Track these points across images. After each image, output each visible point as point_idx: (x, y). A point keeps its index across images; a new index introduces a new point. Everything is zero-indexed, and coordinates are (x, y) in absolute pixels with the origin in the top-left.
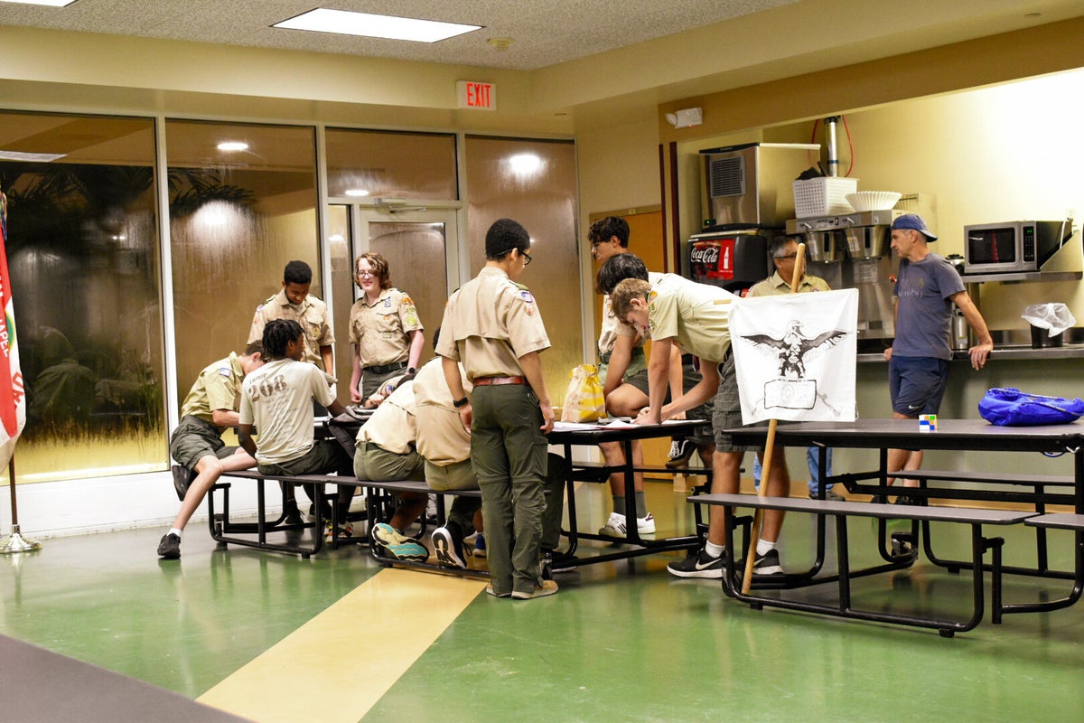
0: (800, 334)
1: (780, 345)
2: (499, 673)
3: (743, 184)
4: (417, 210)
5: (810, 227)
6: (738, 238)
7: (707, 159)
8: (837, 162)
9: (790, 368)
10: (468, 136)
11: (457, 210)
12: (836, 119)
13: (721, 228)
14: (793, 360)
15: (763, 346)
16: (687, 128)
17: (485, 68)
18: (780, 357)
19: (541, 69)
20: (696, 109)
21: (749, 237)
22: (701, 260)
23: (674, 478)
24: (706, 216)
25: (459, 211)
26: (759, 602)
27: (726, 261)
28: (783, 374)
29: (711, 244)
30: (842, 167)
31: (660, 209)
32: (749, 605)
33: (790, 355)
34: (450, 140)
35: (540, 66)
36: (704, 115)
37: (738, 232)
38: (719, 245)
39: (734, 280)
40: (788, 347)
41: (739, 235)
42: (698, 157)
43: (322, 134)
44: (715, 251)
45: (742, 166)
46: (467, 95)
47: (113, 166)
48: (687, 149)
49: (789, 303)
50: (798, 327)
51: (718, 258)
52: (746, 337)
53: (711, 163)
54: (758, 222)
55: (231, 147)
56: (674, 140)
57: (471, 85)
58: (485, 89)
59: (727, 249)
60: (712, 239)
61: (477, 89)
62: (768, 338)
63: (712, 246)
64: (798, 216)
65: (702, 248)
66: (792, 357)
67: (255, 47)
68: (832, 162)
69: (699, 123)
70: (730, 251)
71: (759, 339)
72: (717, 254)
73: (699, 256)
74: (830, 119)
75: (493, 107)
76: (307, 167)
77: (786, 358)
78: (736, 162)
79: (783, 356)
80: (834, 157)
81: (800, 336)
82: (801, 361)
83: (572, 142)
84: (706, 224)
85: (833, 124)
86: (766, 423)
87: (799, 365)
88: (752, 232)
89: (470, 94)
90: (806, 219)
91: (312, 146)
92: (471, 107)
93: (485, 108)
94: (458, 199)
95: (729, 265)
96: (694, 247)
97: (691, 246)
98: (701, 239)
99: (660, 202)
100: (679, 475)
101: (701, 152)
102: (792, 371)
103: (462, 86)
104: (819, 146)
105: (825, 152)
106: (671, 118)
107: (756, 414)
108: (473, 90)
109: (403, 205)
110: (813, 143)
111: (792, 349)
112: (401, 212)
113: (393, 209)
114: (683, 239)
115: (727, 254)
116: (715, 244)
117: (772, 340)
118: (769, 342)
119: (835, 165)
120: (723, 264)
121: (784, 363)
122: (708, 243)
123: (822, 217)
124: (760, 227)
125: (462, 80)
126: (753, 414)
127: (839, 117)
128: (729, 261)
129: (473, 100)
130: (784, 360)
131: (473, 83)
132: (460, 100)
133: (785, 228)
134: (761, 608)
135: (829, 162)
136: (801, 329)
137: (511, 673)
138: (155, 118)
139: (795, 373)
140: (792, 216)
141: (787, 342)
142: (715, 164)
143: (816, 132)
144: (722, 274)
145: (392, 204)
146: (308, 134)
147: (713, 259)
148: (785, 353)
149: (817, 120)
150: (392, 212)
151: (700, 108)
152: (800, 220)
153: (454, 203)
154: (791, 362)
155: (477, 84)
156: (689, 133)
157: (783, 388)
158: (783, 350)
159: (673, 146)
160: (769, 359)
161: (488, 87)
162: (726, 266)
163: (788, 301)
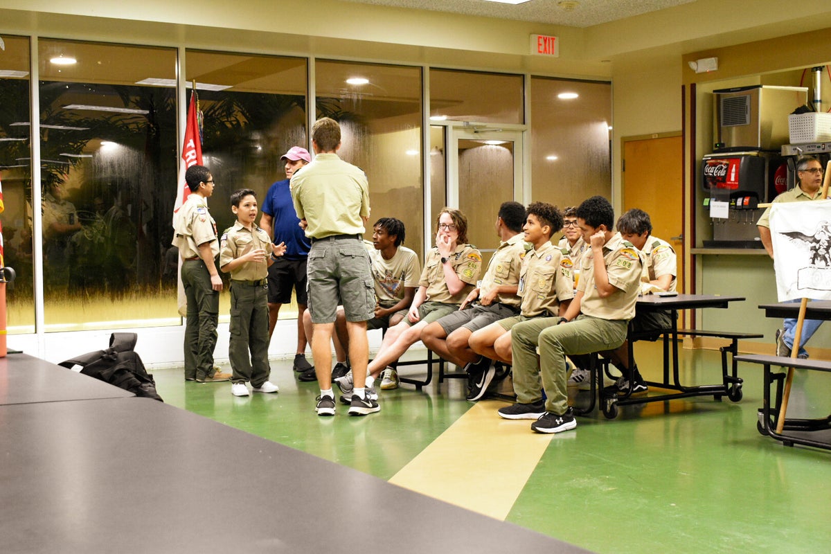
0: (828, 231)
1: (811, 240)
2: (601, 488)
3: (748, 117)
4: (495, 131)
5: (801, 150)
6: (743, 158)
7: (718, 97)
8: (821, 101)
9: (819, 258)
10: (533, 77)
11: (523, 132)
12: (821, 69)
13: (729, 150)
14: (822, 252)
15: (798, 240)
16: (705, 73)
17: (552, 25)
18: (811, 250)
19: (593, 26)
20: (713, 59)
21: (752, 158)
22: (713, 173)
23: (684, 338)
24: (716, 141)
25: (525, 133)
26: (791, 440)
27: (733, 176)
28: (813, 263)
29: (721, 161)
30: (824, 105)
31: (681, 134)
32: (782, 442)
33: (819, 248)
34: (519, 80)
35: (592, 24)
36: (719, 63)
37: (743, 153)
38: (727, 162)
39: (739, 190)
40: (818, 242)
41: (744, 155)
42: (711, 96)
43: (427, 73)
44: (725, 167)
45: (748, 103)
46: (537, 44)
47: (268, 94)
48: (704, 89)
49: (819, 208)
50: (826, 227)
51: (726, 172)
52: (783, 234)
53: (722, 101)
54: (759, 146)
55: (357, 81)
56: (692, 82)
57: (541, 37)
58: (551, 41)
59: (734, 166)
60: (722, 158)
61: (545, 41)
62: (801, 234)
63: (722, 164)
64: (791, 142)
65: (714, 165)
66: (821, 250)
67: (385, 6)
68: (817, 101)
69: (715, 69)
70: (736, 168)
71: (794, 235)
72: (725, 169)
73: (710, 171)
74: (817, 69)
75: (556, 55)
76: (415, 99)
77: (816, 250)
78: (743, 100)
79: (814, 248)
80: (818, 98)
81: (827, 233)
82: (828, 253)
83: (609, 83)
84: (716, 146)
85: (818, 72)
86: (799, 300)
87: (827, 256)
88: (754, 153)
89: (540, 45)
90: (799, 145)
91: (419, 82)
92: (540, 54)
93: (551, 55)
94: (524, 124)
95: (735, 178)
96: (707, 164)
97: (705, 163)
98: (713, 158)
99: (680, 128)
100: (688, 336)
101: (714, 91)
102: (821, 260)
103: (534, 37)
104: (807, 89)
105: (812, 94)
106: (693, 65)
107: (790, 293)
108: (542, 41)
109: (484, 127)
110: (801, 86)
111: (821, 243)
112: (482, 132)
113: (477, 130)
114: (698, 157)
115: (734, 170)
116: (724, 162)
117: (805, 236)
118: (803, 237)
119: (819, 104)
120: (730, 177)
121: (815, 255)
122: (719, 161)
123: (810, 143)
124: (761, 150)
125: (534, 33)
126: (787, 293)
127: (824, 67)
128: (735, 175)
129: (542, 48)
130: (814, 252)
131: (542, 36)
132: (532, 49)
133: (780, 151)
134: (792, 446)
135: (815, 101)
136: (828, 228)
137: (610, 489)
138: (307, 58)
139: (823, 262)
140: (787, 142)
141: (818, 238)
142: (726, 102)
143: (805, 78)
144: (729, 185)
145: (476, 126)
146: (417, 73)
147: (722, 173)
148: (815, 247)
149: (805, 69)
150: (475, 132)
151: (717, 58)
152: (793, 145)
153: (522, 127)
154: (820, 253)
155: (545, 36)
156: (706, 77)
157: (813, 274)
158: (814, 244)
159: (693, 87)
160: (803, 250)
161: (553, 39)
162: (733, 179)
163: (819, 205)
